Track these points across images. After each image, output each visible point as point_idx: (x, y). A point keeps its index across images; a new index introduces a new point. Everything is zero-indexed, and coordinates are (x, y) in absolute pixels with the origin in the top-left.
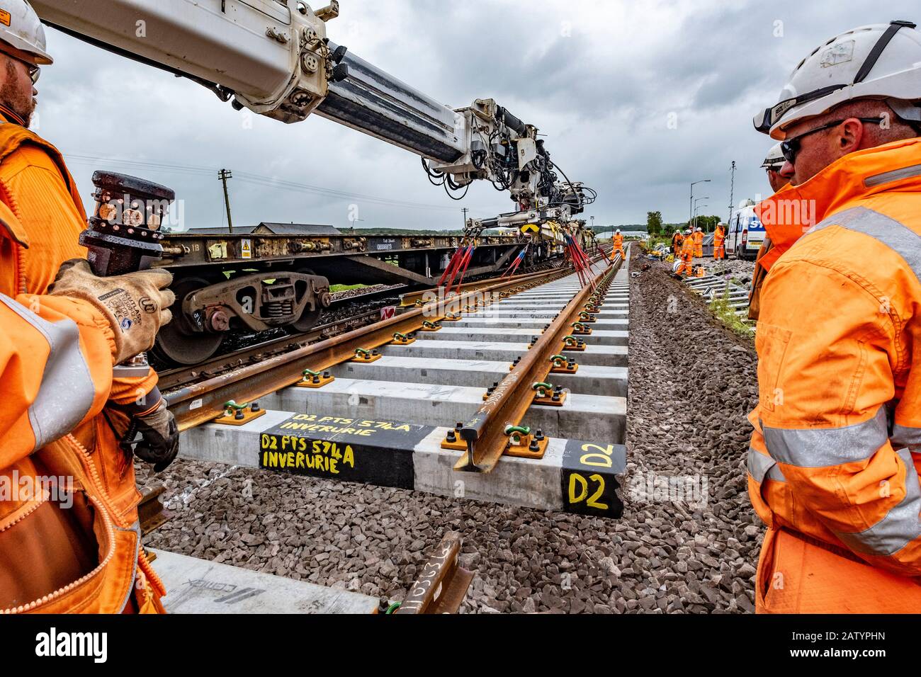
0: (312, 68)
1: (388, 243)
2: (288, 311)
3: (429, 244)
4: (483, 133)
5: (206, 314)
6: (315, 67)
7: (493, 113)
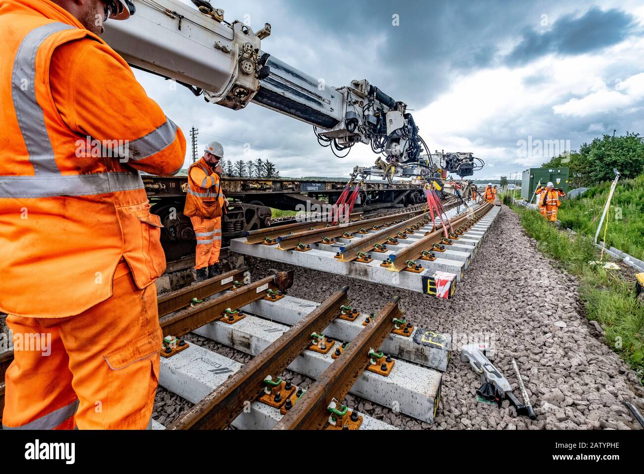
0: (247, 70)
1: (315, 186)
2: (239, 228)
4: (357, 106)
5: (178, 229)
6: (251, 70)
7: (366, 90)
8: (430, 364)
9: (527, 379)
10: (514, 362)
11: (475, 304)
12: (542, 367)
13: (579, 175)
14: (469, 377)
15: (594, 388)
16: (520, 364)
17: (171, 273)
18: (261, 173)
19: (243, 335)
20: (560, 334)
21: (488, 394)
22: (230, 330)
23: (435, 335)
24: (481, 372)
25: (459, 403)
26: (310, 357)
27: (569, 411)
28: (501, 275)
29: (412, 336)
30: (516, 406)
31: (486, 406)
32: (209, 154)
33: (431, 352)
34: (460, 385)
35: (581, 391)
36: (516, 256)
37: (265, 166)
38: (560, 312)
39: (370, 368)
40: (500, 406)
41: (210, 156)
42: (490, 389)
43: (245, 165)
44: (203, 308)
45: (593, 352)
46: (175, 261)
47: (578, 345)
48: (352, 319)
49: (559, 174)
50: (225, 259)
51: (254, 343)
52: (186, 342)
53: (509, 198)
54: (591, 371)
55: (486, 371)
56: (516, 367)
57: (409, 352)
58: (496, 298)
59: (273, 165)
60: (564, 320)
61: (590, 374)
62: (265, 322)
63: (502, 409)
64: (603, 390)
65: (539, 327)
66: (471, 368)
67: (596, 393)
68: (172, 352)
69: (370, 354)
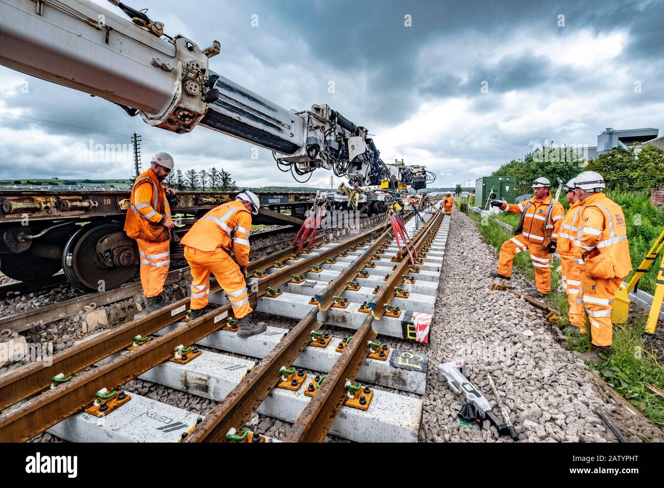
0: (193, 91)
1: (277, 198)
3: (308, 199)
4: (318, 131)
5: (115, 253)
6: (197, 91)
7: (327, 116)
8: (408, 388)
9: (504, 394)
10: (489, 377)
11: (445, 316)
12: (517, 381)
13: (524, 183)
14: (448, 398)
15: (567, 399)
16: (495, 378)
17: (108, 305)
18: (216, 183)
19: (199, 376)
20: (529, 343)
21: (469, 416)
22: (183, 372)
23: (412, 356)
24: (460, 392)
25: (441, 430)
26: (280, 396)
27: (549, 428)
28: (466, 284)
29: (389, 359)
30: (497, 427)
31: (468, 430)
32: (157, 165)
33: (409, 376)
34: (439, 409)
35: (556, 404)
36: (478, 263)
37: (220, 176)
38: (525, 320)
39: (348, 403)
40: (481, 427)
41: (158, 168)
42: (470, 410)
43: (197, 174)
44: (148, 348)
45: (560, 359)
46: (113, 290)
47: (546, 353)
48: (324, 345)
49: (508, 182)
50: (176, 283)
51: (212, 385)
52: (126, 393)
53: (466, 205)
54: (562, 381)
55: (465, 391)
56: (492, 382)
57: (386, 377)
58: (464, 308)
59: (229, 175)
60: (531, 328)
61: (562, 385)
62: (225, 357)
63: (483, 431)
64: (575, 401)
65: (508, 337)
66: (448, 388)
67: (570, 404)
68: (109, 409)
69: (347, 386)
